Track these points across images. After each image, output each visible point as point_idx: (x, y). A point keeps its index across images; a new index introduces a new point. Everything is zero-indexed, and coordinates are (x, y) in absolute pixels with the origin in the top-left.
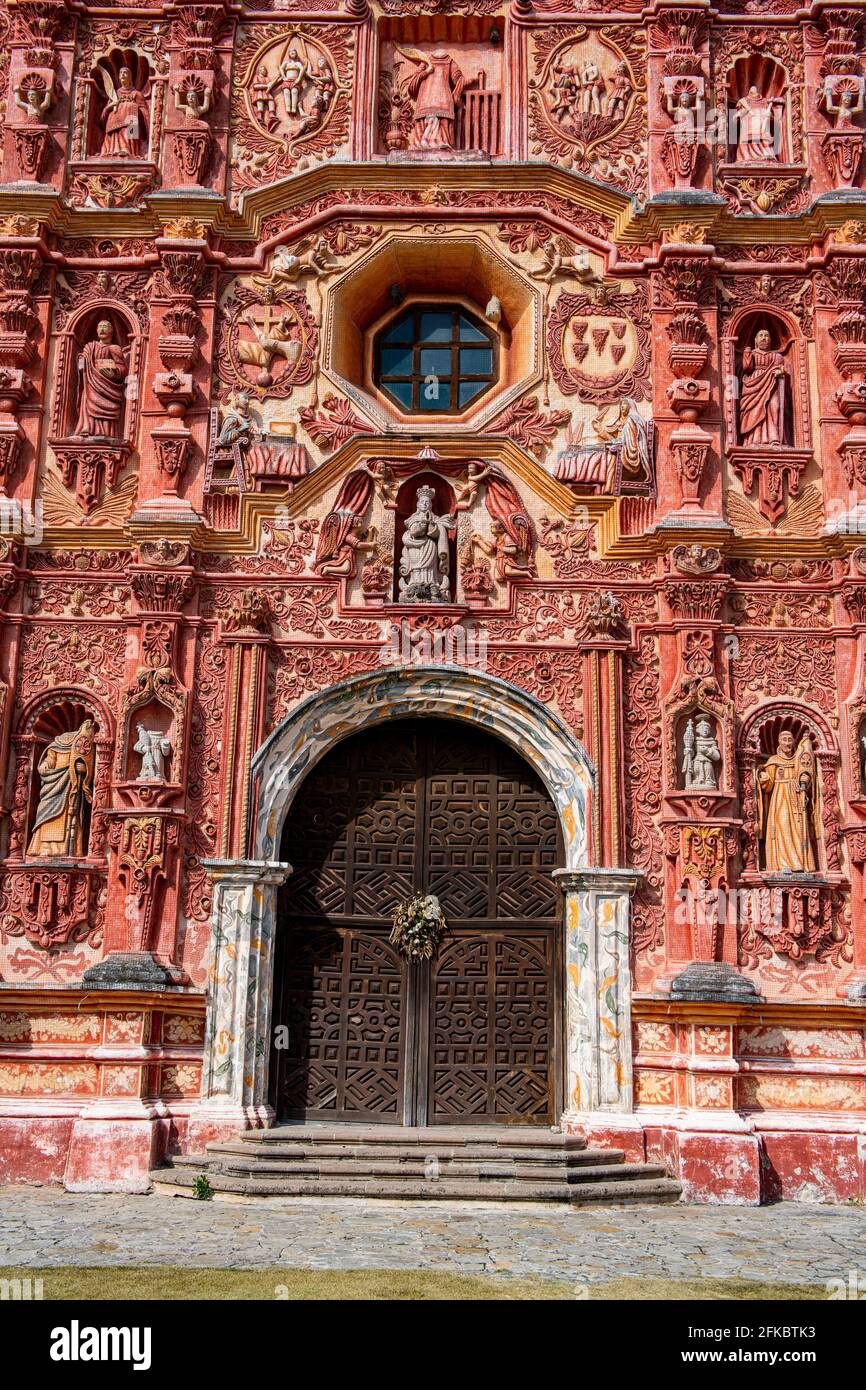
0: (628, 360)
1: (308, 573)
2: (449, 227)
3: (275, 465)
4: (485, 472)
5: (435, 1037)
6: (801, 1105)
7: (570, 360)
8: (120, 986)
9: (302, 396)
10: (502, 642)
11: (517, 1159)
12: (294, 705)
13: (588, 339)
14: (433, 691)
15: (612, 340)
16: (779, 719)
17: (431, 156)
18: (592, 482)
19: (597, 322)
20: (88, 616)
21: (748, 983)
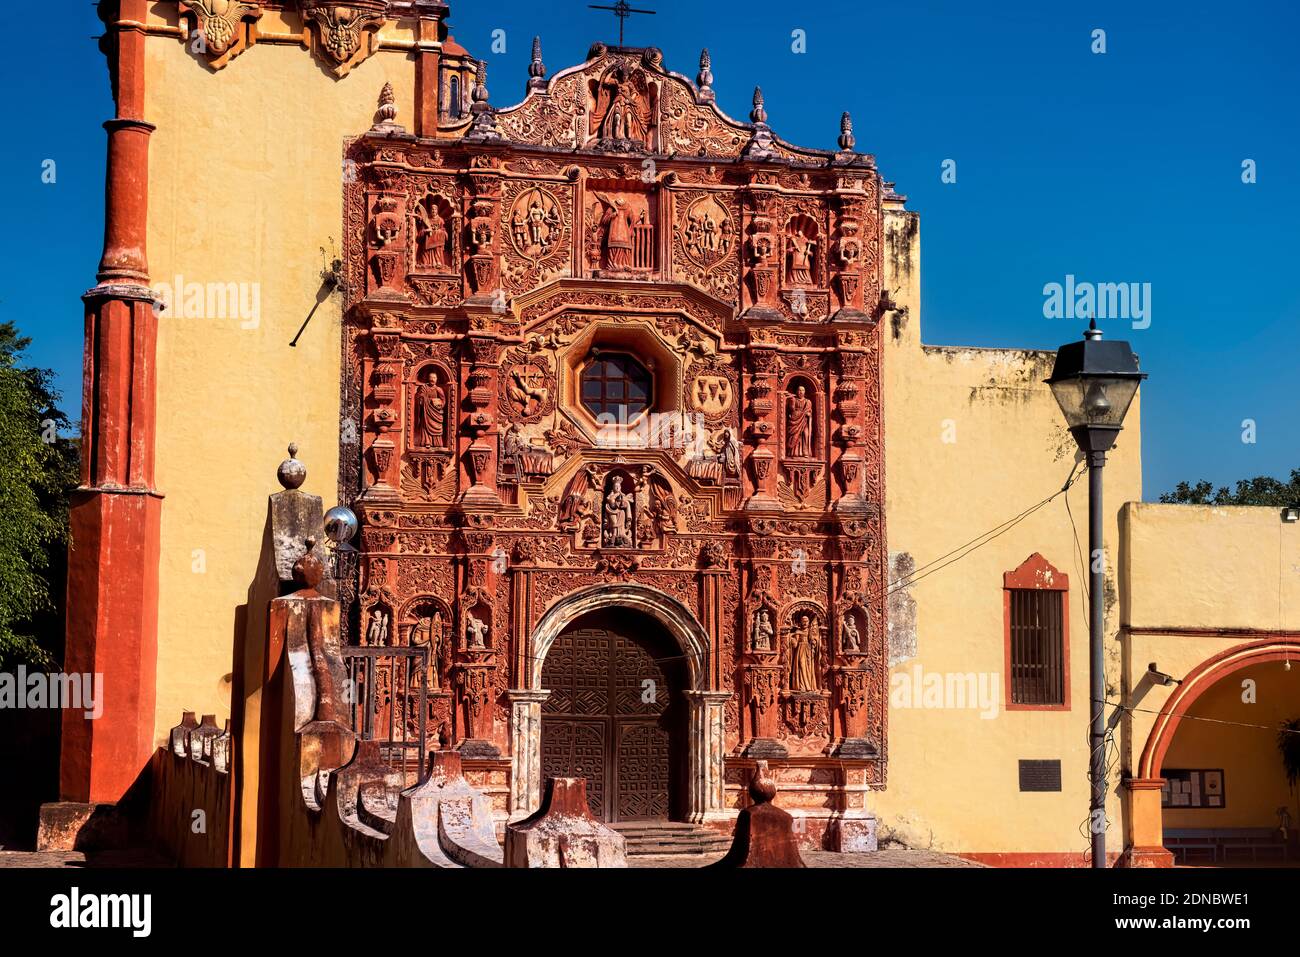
0: (728, 403)
1: (553, 529)
2: (629, 318)
3: (538, 467)
4: (653, 471)
5: (621, 777)
6: (804, 806)
7: (697, 403)
8: (477, 758)
9: (546, 423)
10: (659, 568)
11: (673, 836)
12: (549, 605)
13: (707, 390)
14: (625, 596)
15: (719, 391)
16: (802, 610)
17: (619, 275)
18: (710, 479)
19: (713, 380)
20: (432, 553)
21: (782, 749)
